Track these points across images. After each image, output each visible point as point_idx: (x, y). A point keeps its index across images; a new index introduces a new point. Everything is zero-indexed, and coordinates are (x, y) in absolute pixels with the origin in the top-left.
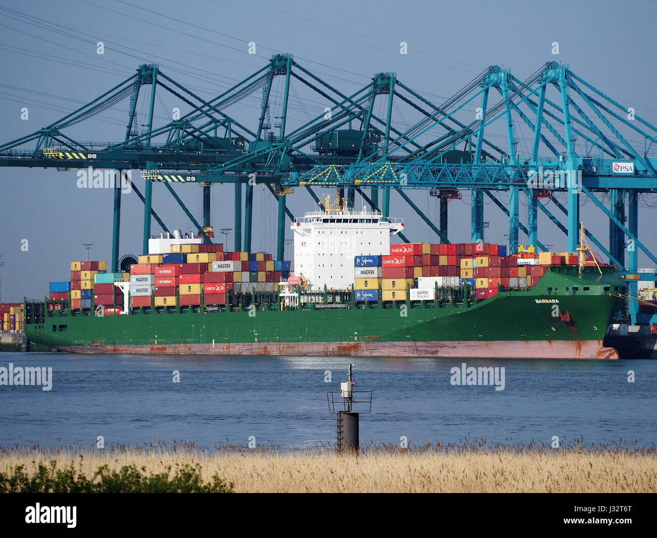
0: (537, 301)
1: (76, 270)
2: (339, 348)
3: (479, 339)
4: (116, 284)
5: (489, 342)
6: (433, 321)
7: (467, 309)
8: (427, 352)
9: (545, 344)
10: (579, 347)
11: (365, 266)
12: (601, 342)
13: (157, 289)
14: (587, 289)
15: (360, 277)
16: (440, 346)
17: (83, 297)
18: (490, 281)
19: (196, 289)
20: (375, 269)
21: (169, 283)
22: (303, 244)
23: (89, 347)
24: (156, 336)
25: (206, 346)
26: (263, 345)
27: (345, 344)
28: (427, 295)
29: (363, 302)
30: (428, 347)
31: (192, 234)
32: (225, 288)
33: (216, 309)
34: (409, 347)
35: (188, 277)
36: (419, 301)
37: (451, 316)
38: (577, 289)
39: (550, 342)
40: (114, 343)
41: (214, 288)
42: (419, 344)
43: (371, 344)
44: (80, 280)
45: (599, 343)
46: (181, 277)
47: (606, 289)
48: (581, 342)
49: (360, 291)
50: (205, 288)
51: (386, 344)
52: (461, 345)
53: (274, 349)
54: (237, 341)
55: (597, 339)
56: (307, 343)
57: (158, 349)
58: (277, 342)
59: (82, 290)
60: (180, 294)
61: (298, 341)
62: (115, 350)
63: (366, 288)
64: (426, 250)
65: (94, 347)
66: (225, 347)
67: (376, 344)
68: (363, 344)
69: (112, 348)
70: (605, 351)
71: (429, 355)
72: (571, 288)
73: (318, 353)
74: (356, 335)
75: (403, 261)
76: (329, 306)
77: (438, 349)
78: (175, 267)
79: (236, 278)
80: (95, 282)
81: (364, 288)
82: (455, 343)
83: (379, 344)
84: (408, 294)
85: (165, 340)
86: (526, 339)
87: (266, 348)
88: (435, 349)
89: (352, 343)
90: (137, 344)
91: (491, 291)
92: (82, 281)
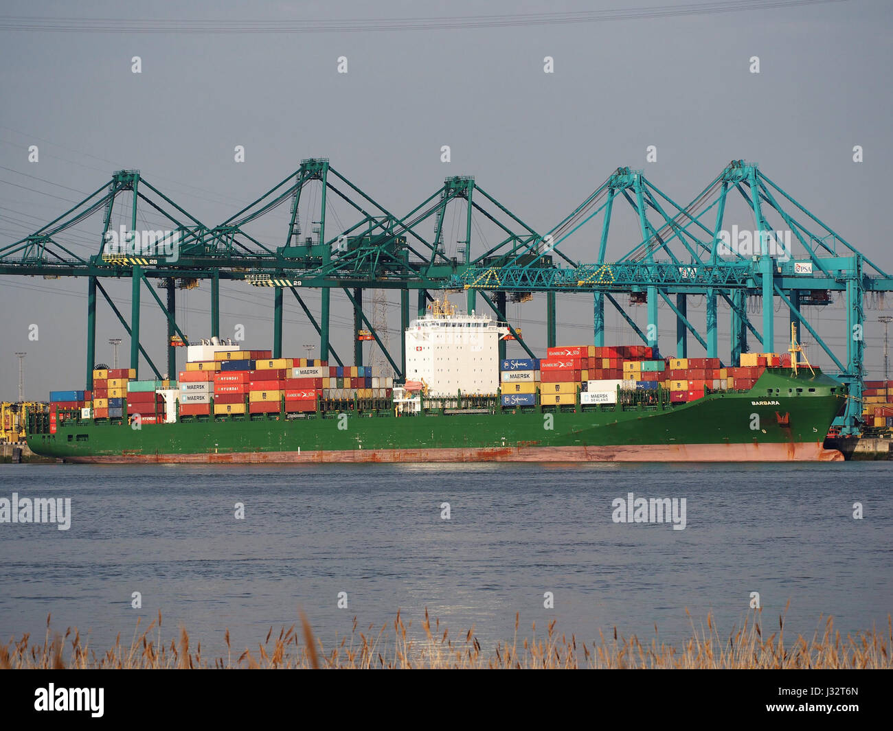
0: (753, 403)
1: (100, 378)
2: (479, 454)
3: (669, 443)
4: (157, 392)
5: (682, 445)
6: (613, 426)
7: (661, 413)
8: (599, 456)
9: (750, 447)
10: (793, 450)
11: (516, 369)
12: (821, 444)
13: (217, 396)
14: (813, 390)
15: (508, 381)
16: (618, 450)
17: (110, 406)
18: (691, 383)
19: (274, 396)
20: (530, 373)
21: (234, 391)
22: (419, 349)
23: (119, 457)
24: (217, 445)
25: (289, 454)
26: (371, 452)
27: (488, 450)
28: (605, 398)
29: (514, 407)
30: (602, 451)
31: (230, 341)
32: (316, 394)
33: (303, 416)
34: (577, 451)
35: (262, 383)
36: (594, 405)
37: (640, 419)
38: (800, 390)
39: (757, 445)
40: (157, 452)
41: (299, 395)
42: (589, 448)
43: (525, 449)
44: (107, 389)
45: (819, 446)
46: (252, 384)
47: (833, 390)
48: (795, 445)
49: (510, 395)
50: (286, 395)
51: (546, 449)
52: (645, 449)
53: (385, 455)
54: (333, 449)
55: (817, 441)
56: (433, 449)
57: (218, 457)
58: (391, 448)
59: (109, 399)
60: (250, 400)
61: (420, 447)
62: (157, 460)
63: (518, 392)
64: (592, 353)
65: (126, 457)
66: (316, 454)
67: (532, 449)
68: (513, 450)
69: (154, 457)
70: (829, 453)
71: (601, 460)
72: (794, 390)
73: (450, 459)
74: (503, 441)
75: (570, 364)
76: (465, 411)
77: (615, 453)
78: (244, 373)
79: (325, 384)
80: (129, 390)
81: (515, 391)
82: (638, 447)
83: (538, 449)
84: (579, 398)
85: (229, 449)
86: (727, 442)
87: (374, 455)
88: (611, 453)
89: (498, 449)
90: (189, 452)
91: (691, 394)
92: (109, 390)
